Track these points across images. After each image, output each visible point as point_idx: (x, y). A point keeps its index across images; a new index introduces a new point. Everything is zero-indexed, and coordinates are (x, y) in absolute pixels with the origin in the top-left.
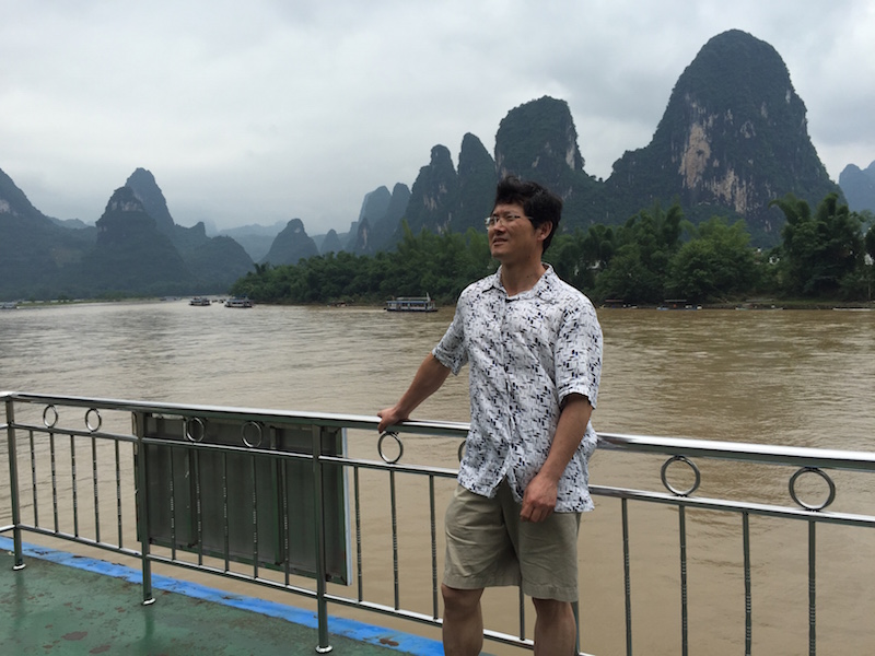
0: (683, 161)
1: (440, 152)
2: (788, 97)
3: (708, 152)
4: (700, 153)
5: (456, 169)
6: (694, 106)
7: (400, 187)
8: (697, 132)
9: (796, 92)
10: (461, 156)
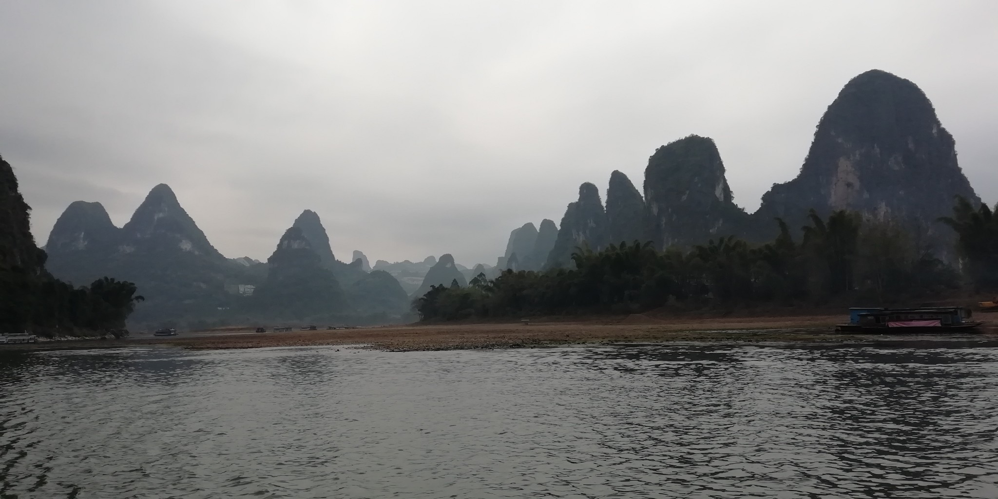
0: (833, 193)
1: (588, 190)
2: (934, 131)
3: (857, 184)
4: (849, 185)
5: (604, 204)
6: (840, 140)
7: (547, 224)
8: (844, 165)
9: (943, 126)
10: (610, 192)
